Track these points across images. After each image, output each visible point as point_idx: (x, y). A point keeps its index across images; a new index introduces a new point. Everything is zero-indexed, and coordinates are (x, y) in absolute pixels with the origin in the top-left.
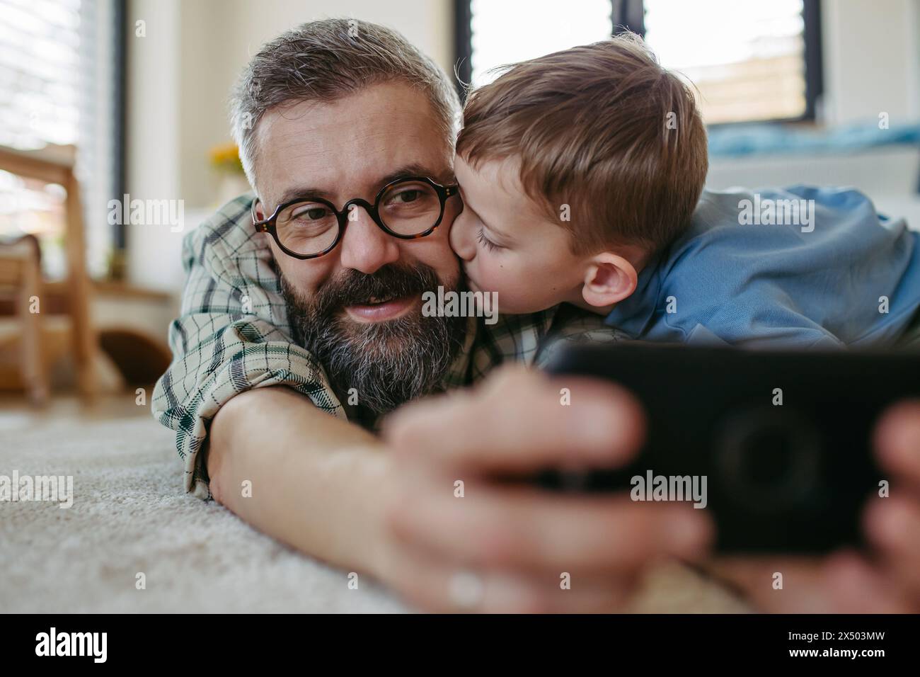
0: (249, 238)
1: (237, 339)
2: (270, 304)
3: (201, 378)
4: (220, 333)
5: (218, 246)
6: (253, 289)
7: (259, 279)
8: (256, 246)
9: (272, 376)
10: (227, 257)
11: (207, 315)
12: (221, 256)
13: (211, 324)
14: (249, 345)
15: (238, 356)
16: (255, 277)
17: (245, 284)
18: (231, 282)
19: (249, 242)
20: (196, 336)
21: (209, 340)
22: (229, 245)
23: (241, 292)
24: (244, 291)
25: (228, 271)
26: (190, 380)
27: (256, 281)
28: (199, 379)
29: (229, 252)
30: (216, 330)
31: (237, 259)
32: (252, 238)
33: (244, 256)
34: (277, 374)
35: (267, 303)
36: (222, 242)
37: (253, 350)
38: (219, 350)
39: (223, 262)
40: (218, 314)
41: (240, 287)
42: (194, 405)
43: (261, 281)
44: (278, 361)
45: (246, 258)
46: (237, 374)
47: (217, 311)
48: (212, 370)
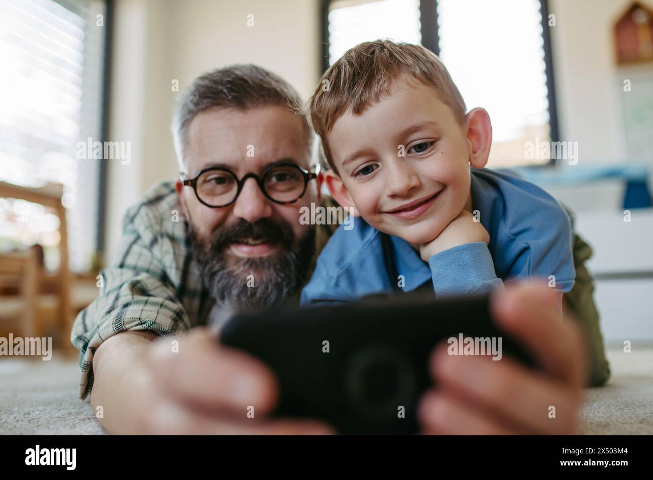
1: (130, 293)
3: (102, 316)
4: (121, 286)
5: (151, 209)
6: (166, 241)
7: (173, 234)
9: (141, 324)
10: (155, 217)
11: (121, 270)
14: (137, 298)
15: (126, 305)
16: (171, 232)
17: (162, 237)
18: (154, 233)
20: (110, 284)
21: (114, 290)
22: (158, 211)
23: (157, 241)
24: (159, 240)
26: (97, 317)
27: (171, 235)
28: (100, 318)
29: (157, 215)
30: (120, 283)
31: (162, 219)
33: (166, 218)
34: (144, 323)
37: (138, 302)
38: (117, 299)
40: (127, 270)
41: (158, 237)
44: (150, 313)
46: (119, 319)
47: (129, 267)
48: (109, 312)
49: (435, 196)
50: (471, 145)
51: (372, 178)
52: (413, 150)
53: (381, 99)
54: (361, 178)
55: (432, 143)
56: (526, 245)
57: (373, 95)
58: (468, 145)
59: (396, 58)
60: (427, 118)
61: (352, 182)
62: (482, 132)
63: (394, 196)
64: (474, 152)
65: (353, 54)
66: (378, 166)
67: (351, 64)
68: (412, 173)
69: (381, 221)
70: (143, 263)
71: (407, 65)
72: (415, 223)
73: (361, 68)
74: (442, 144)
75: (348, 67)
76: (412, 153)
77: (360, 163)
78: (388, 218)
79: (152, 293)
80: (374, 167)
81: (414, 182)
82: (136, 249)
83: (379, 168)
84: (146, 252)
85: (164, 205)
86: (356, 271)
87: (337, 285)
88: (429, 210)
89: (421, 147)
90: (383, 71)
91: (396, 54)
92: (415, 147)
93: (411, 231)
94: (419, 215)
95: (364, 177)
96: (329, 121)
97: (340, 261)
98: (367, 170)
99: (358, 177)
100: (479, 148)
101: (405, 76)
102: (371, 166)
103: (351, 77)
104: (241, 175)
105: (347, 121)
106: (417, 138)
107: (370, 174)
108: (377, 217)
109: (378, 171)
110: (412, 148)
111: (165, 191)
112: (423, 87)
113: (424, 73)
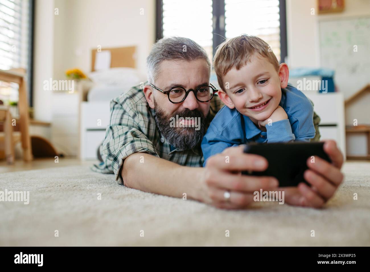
0: (140, 99)
1: (132, 136)
2: (144, 121)
3: (120, 146)
4: (126, 133)
5: (131, 100)
6: (140, 115)
7: (142, 112)
8: (142, 101)
9: (143, 149)
10: (134, 104)
11: (121, 126)
12: (132, 104)
13: (122, 129)
14: (135, 139)
15: (132, 142)
16: (141, 111)
17: (138, 113)
18: (134, 112)
19: (140, 100)
20: (117, 132)
21: (122, 135)
22: (134, 101)
23: (136, 115)
24: (137, 115)
25: (134, 108)
26: (116, 146)
27: (141, 112)
28: (119, 147)
29: (134, 103)
30: (125, 132)
31: (137, 105)
32: (141, 99)
33: (138, 104)
34: (144, 149)
35: (143, 120)
36: (132, 99)
37: (137, 140)
38: (126, 139)
39: (133, 105)
40: (125, 126)
41: (136, 114)
42: (118, 154)
43: (143, 112)
44: (145, 145)
45: (139, 105)
46: (133, 147)
47: (124, 125)
48: (124, 144)
49: (268, 102)
50: (280, 78)
51: (242, 94)
52: (259, 83)
53: (247, 63)
54: (238, 94)
55: (267, 80)
56: (296, 120)
57: (244, 62)
58: (280, 79)
59: (252, 46)
60: (265, 71)
61: (233, 96)
62: (285, 73)
63: (252, 102)
64: (282, 82)
65: (234, 44)
66: (245, 89)
67: (234, 49)
68: (259, 93)
69: (246, 112)
70: (130, 123)
71: (257, 49)
72: (261, 113)
73: (239, 51)
74: (271, 80)
75: (233, 50)
76: (259, 84)
77: (238, 88)
78: (248, 110)
79: (139, 136)
80: (243, 90)
81: (260, 96)
82: (125, 116)
83: (245, 90)
84: (131, 118)
85: (137, 98)
86: (230, 129)
87: (222, 135)
88: (266, 108)
89: (262, 82)
90: (248, 53)
91: (252, 45)
92: (260, 82)
93: (258, 116)
94: (262, 110)
95: (239, 94)
96: (225, 72)
97: (223, 125)
98: (240, 91)
99: (237, 94)
100: (283, 80)
101: (256, 54)
102: (242, 89)
103: (235, 55)
104: (187, 90)
105: (233, 71)
106: (261, 78)
107: (241, 93)
108: (244, 110)
109: (245, 92)
110: (259, 82)
111: (136, 91)
112: (263, 58)
113: (263, 52)
